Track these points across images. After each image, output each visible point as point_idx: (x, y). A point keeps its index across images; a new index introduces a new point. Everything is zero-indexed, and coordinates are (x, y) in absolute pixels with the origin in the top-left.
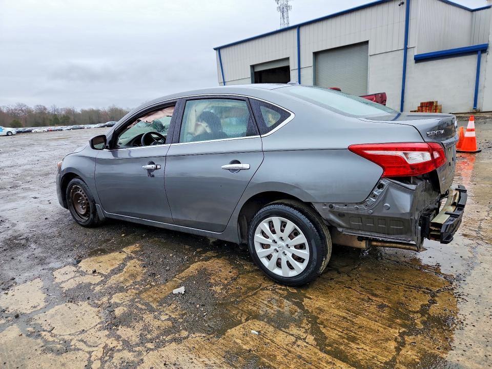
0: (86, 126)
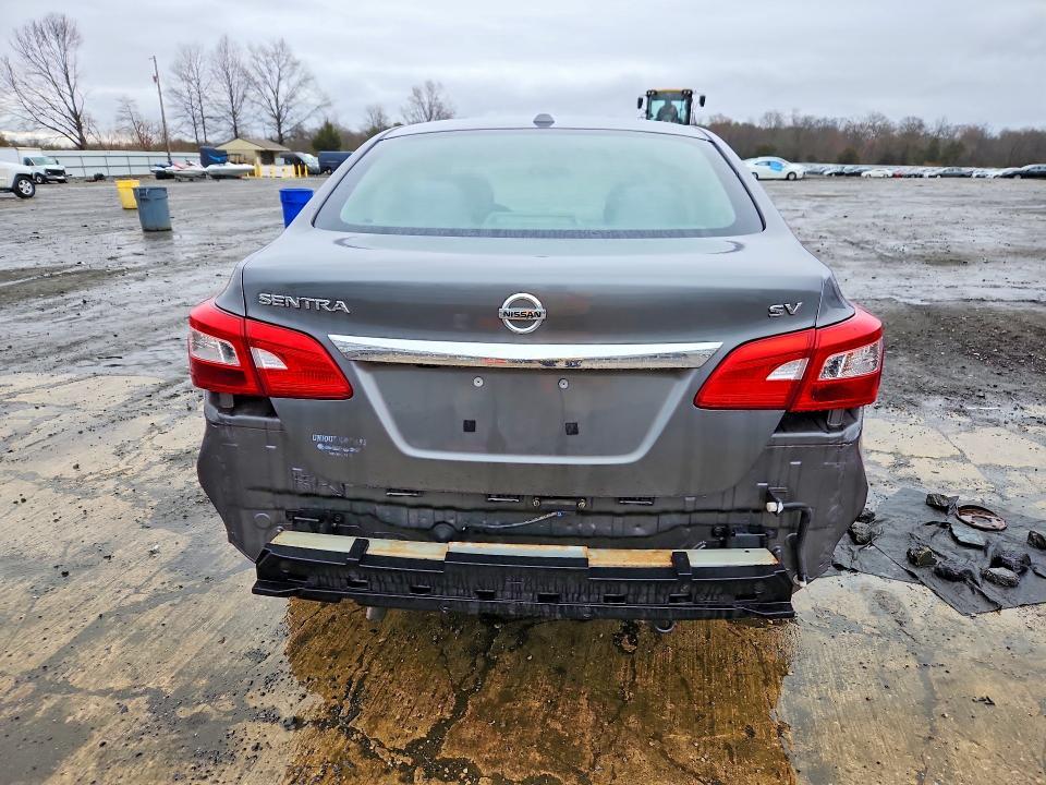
0: (977, 171)
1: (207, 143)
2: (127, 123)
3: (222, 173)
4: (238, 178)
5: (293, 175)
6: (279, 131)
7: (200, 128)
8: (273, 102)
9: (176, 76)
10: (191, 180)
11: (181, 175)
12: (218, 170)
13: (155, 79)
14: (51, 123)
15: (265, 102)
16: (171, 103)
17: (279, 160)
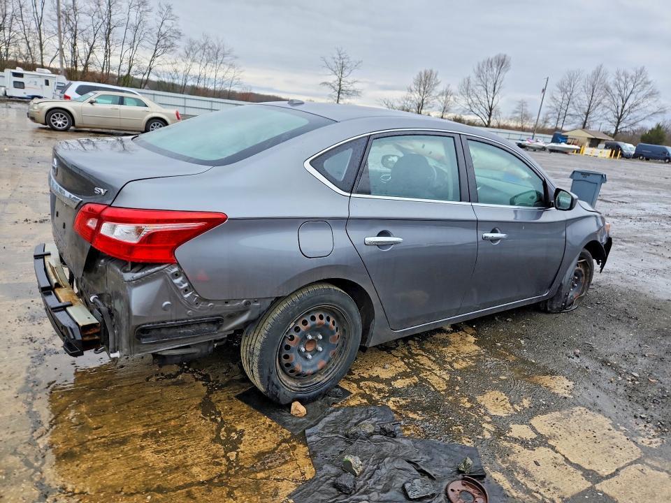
1: (561, 130)
2: (517, 115)
3: (556, 149)
4: (566, 153)
5: (608, 156)
6: (617, 128)
7: (561, 121)
8: (620, 108)
9: (558, 89)
10: (535, 151)
11: (529, 147)
12: (554, 147)
13: (543, 91)
14: (477, 112)
15: (614, 109)
16: (548, 105)
17: (602, 145)
